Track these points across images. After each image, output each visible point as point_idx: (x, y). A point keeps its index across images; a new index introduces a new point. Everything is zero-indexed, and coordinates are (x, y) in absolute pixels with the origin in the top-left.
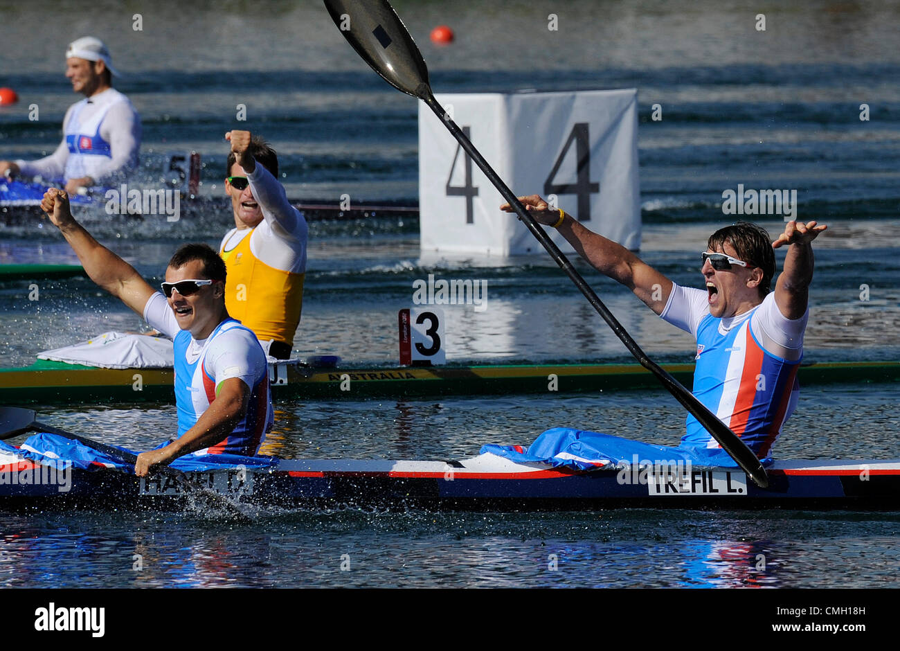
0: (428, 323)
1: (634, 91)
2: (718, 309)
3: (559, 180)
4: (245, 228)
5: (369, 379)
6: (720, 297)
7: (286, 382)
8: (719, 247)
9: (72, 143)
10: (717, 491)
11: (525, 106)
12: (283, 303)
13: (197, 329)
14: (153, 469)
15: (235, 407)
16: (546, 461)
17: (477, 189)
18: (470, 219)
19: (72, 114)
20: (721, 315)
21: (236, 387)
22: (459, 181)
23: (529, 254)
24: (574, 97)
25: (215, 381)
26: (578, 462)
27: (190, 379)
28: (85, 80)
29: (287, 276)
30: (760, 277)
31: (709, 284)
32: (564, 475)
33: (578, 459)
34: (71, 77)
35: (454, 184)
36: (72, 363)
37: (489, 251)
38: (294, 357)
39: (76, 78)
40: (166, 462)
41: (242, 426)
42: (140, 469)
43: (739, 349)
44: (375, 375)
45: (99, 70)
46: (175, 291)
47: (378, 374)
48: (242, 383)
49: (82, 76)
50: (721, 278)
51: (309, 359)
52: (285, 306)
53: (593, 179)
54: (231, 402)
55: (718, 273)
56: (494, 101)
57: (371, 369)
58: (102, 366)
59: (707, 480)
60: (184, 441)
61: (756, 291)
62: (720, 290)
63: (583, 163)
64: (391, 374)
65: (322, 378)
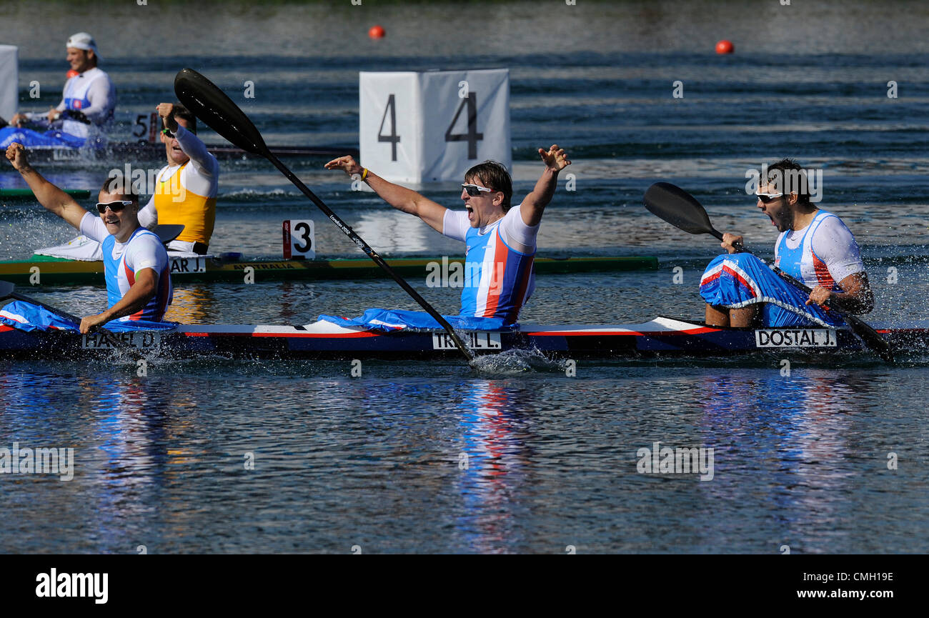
0: (303, 230)
1: (506, 70)
2: (475, 223)
3: (455, 132)
4: (175, 165)
5: (262, 268)
6: (475, 214)
7: (204, 270)
8: (471, 180)
9: (68, 103)
10: (480, 346)
11: (432, 81)
12: (203, 218)
13: (120, 235)
14: (92, 328)
15: (150, 288)
16: (362, 326)
17: (399, 137)
18: (394, 158)
19: (70, 84)
20: (477, 226)
21: (149, 274)
22: (387, 132)
23: (435, 182)
24: (466, 74)
25: (133, 270)
26: (385, 326)
27: (116, 270)
28: (81, 63)
29: (205, 200)
30: (501, 198)
31: (467, 206)
32: (375, 335)
33: (385, 324)
34: (71, 61)
35: (383, 134)
36: (57, 257)
37: (407, 180)
38: (209, 254)
39: (74, 61)
40: (102, 323)
41: (153, 301)
42: (83, 328)
43: (490, 247)
44: (266, 266)
45: (90, 56)
46: (108, 209)
47: (268, 265)
48: (153, 271)
49: (78, 60)
50: (473, 201)
51: (220, 255)
52: (204, 220)
53: (479, 131)
54: (147, 284)
55: (472, 198)
56: (411, 77)
57: (264, 262)
58: (78, 260)
59: (474, 339)
60: (114, 310)
61: (501, 207)
62: (475, 209)
63: (472, 120)
64: (277, 265)
65: (230, 267)
